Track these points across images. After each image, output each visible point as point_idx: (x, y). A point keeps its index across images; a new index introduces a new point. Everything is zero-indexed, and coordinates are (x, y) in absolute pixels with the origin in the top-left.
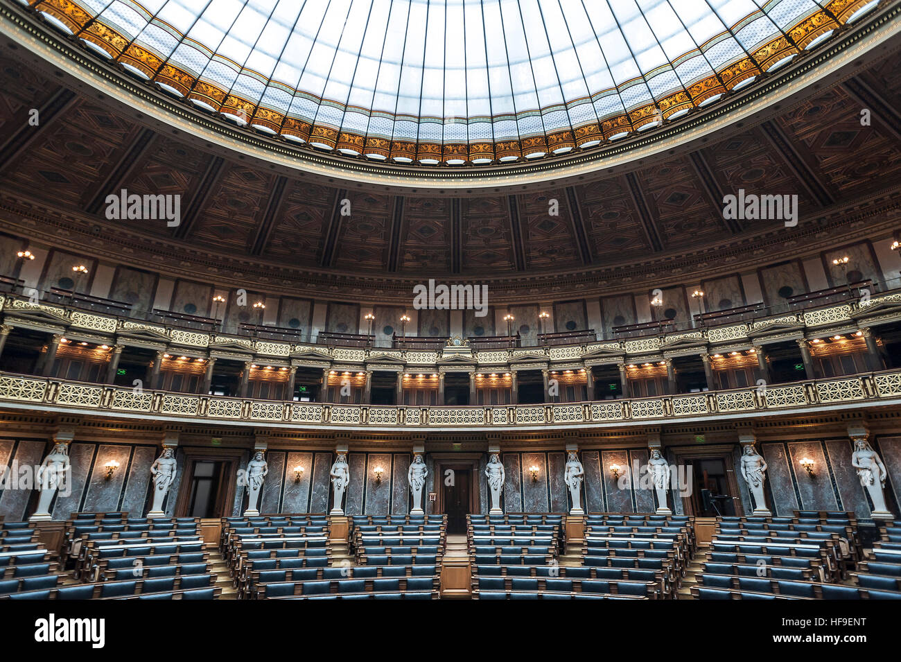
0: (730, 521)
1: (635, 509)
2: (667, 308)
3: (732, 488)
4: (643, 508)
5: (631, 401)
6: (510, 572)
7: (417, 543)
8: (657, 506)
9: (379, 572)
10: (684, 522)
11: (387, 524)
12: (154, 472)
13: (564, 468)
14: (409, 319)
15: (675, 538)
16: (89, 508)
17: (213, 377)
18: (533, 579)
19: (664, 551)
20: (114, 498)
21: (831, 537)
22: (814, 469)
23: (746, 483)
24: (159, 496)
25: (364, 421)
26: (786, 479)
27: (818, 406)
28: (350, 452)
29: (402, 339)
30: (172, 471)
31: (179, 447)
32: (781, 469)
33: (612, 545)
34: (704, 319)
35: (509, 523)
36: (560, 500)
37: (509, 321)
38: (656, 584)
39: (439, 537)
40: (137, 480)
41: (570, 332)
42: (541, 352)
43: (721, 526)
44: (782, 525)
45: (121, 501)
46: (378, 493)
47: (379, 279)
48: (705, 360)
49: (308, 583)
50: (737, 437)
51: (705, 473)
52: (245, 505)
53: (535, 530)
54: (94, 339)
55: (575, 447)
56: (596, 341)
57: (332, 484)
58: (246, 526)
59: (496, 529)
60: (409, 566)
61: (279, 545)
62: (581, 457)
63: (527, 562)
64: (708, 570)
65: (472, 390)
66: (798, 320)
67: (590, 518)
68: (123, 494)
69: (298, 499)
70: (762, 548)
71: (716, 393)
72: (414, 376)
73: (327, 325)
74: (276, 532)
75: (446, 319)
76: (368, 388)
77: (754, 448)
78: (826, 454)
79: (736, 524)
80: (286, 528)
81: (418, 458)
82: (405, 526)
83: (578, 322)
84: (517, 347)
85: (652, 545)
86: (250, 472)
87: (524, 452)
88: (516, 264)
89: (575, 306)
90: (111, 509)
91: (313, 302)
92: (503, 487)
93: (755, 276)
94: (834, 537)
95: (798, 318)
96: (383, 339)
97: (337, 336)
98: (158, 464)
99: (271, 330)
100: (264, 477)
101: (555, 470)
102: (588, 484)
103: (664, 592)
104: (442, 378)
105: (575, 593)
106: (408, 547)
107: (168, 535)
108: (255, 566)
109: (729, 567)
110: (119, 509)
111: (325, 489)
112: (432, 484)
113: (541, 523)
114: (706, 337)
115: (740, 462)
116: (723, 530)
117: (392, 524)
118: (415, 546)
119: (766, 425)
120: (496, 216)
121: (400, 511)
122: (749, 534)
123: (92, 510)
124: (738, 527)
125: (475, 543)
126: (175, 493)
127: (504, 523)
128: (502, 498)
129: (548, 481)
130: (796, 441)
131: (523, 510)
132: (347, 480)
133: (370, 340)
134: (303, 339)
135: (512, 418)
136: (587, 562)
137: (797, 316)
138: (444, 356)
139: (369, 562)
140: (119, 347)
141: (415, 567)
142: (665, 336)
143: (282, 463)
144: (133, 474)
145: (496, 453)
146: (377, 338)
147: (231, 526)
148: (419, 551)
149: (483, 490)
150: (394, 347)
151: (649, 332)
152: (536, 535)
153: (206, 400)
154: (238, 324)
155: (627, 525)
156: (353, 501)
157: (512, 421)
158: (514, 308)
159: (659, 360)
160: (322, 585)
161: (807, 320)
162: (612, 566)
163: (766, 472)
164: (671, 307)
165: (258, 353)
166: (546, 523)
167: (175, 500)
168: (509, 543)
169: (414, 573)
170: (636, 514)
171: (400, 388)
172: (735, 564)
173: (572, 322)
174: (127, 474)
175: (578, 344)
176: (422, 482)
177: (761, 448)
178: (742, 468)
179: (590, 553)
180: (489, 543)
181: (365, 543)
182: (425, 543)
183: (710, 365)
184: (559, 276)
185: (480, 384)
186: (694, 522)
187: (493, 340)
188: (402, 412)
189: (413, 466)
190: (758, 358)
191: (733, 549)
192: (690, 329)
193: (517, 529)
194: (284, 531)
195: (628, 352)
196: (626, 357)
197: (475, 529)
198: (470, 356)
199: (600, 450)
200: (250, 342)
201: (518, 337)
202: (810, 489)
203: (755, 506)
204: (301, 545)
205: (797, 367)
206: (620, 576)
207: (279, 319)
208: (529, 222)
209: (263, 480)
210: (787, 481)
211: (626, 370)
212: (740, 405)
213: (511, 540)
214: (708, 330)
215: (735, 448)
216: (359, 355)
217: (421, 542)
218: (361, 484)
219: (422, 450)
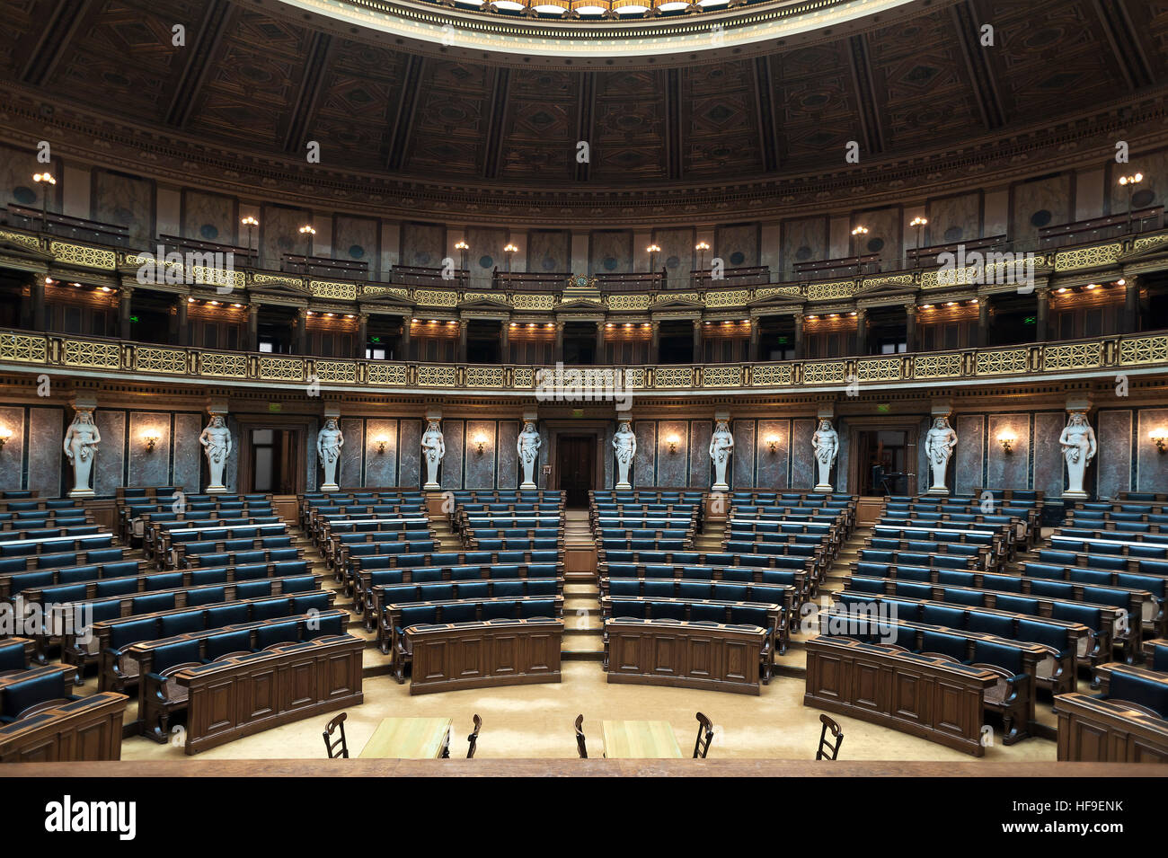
0: (899, 501)
1: (790, 485)
2: (873, 237)
3: (910, 464)
4: (799, 484)
5: (804, 363)
6: (643, 559)
7: (534, 524)
8: (817, 482)
9: (495, 557)
10: (845, 502)
11: (494, 502)
12: (205, 443)
13: (710, 439)
14: (515, 249)
15: (833, 521)
16: (135, 482)
17: (259, 326)
18: (670, 566)
19: (818, 536)
20: (162, 471)
21: (1009, 521)
22: (1013, 445)
23: (928, 459)
24: (216, 470)
25: (461, 383)
26: (977, 456)
27: (1040, 375)
28: (443, 419)
29: (507, 276)
30: (226, 441)
31: (230, 413)
32: (973, 444)
33: (759, 528)
34: (921, 257)
35: (639, 502)
36: (701, 474)
37: (653, 254)
38: (805, 572)
39: (559, 518)
40: (185, 452)
41: (735, 269)
42: (694, 296)
43: (888, 508)
44: (959, 507)
45: (171, 474)
46: (480, 464)
47: (471, 190)
48: (910, 312)
49: (417, 570)
50: (930, 407)
51: (880, 444)
52: (321, 478)
53: (670, 511)
54: (90, 280)
55: (726, 416)
56: (769, 283)
57: (423, 456)
58: (329, 504)
59: (624, 508)
60: (527, 551)
61: (373, 527)
62: (732, 428)
63: (662, 547)
64: (865, 557)
65: (600, 343)
66: (1046, 263)
67: (735, 497)
68: (171, 466)
69: (384, 471)
70: (930, 533)
71: (915, 356)
72: (523, 326)
73: (401, 254)
74: (366, 512)
75: (565, 247)
76: (464, 341)
77: (947, 421)
78: (1032, 429)
79: (906, 505)
80: (376, 506)
81: (529, 427)
82: (517, 505)
83: (747, 254)
84: (662, 290)
85: (805, 529)
86: (322, 443)
87: (661, 420)
88: (669, 169)
89: (745, 231)
90: (161, 483)
91: (379, 222)
92: (633, 459)
93: (1005, 195)
94: (1013, 521)
95: (1048, 260)
96: (481, 275)
97: (417, 272)
98: (208, 434)
99: (328, 263)
100: (339, 448)
101: (698, 440)
102: (737, 457)
103: (812, 578)
104: (560, 328)
105: (715, 582)
106: (524, 530)
107: (240, 515)
108: (352, 552)
109: (888, 555)
110: (171, 483)
111: (416, 460)
112: (546, 455)
113: (678, 502)
114: (917, 282)
115: (926, 436)
116: (890, 512)
117: (500, 501)
118: (533, 529)
119: (969, 394)
120: (647, 100)
121: (508, 485)
122: (919, 517)
123: (139, 484)
124: (908, 509)
125: (602, 525)
126: (235, 465)
127: (634, 502)
128: (631, 471)
129: (689, 453)
130: (1001, 413)
131: (656, 484)
132: (442, 451)
133: (464, 278)
134: (371, 276)
135: (650, 381)
136: (730, 548)
137: (1047, 258)
138: (565, 300)
139: (481, 547)
140: (127, 290)
141: (535, 552)
142: (864, 278)
143: (360, 432)
144: (179, 445)
145: (626, 421)
146: (471, 274)
147: (311, 504)
148: (537, 534)
149: (608, 463)
150: (496, 288)
151: (842, 272)
152: (673, 516)
153: (256, 358)
154: (278, 252)
155: (779, 504)
156: (450, 473)
157: (650, 384)
158: (661, 233)
159: (848, 310)
160: (432, 571)
161: (1058, 262)
162: (758, 553)
163: (954, 448)
164: (878, 236)
165: (315, 295)
166: (684, 502)
167: (235, 474)
168: (640, 525)
169: (534, 559)
170: (790, 491)
171: (505, 341)
172: (896, 551)
173: (737, 253)
174: (172, 445)
175: (745, 287)
176: (534, 453)
177: (955, 420)
178: (927, 443)
179: (734, 537)
180: (618, 525)
181: (473, 525)
182: (542, 524)
183: (914, 318)
184: (728, 188)
185: (609, 336)
186: (858, 501)
187: (629, 278)
188: (509, 372)
189: (523, 435)
190: (980, 310)
191: (897, 535)
192: (899, 271)
193: (650, 508)
194: (375, 511)
195: (810, 299)
196: (807, 305)
197: (600, 508)
198: (598, 300)
199: (757, 419)
200: (301, 281)
201: (664, 274)
202: (1001, 465)
203: (932, 483)
204: (398, 527)
205: (1028, 320)
206: (766, 563)
207: (334, 246)
208: (694, 109)
209: (339, 451)
210: (977, 457)
211: (804, 321)
212: (943, 370)
213: (643, 522)
214: (922, 272)
215: (922, 421)
216: (450, 299)
217: (538, 524)
218: (459, 455)
219: (535, 417)
